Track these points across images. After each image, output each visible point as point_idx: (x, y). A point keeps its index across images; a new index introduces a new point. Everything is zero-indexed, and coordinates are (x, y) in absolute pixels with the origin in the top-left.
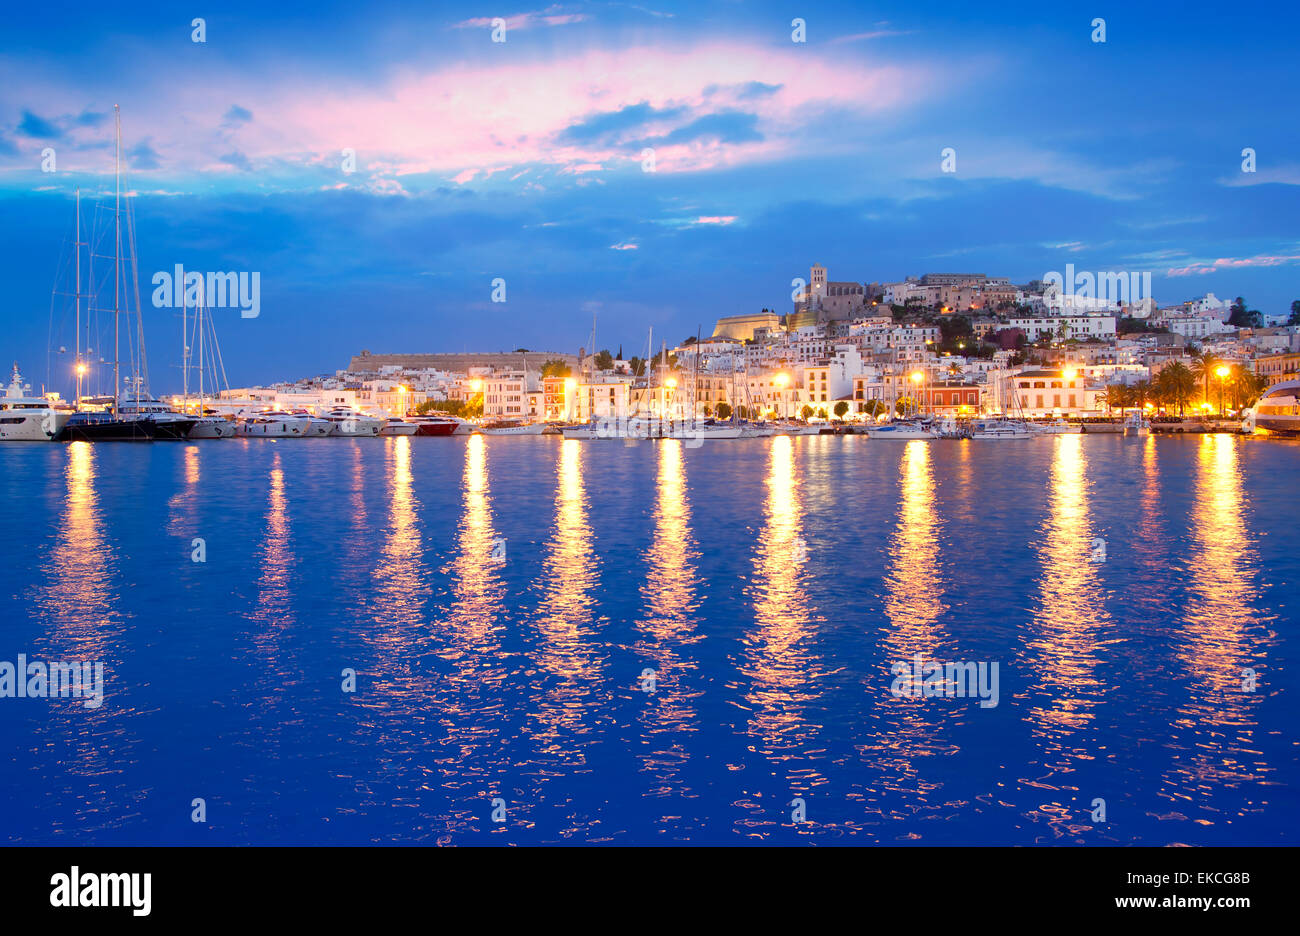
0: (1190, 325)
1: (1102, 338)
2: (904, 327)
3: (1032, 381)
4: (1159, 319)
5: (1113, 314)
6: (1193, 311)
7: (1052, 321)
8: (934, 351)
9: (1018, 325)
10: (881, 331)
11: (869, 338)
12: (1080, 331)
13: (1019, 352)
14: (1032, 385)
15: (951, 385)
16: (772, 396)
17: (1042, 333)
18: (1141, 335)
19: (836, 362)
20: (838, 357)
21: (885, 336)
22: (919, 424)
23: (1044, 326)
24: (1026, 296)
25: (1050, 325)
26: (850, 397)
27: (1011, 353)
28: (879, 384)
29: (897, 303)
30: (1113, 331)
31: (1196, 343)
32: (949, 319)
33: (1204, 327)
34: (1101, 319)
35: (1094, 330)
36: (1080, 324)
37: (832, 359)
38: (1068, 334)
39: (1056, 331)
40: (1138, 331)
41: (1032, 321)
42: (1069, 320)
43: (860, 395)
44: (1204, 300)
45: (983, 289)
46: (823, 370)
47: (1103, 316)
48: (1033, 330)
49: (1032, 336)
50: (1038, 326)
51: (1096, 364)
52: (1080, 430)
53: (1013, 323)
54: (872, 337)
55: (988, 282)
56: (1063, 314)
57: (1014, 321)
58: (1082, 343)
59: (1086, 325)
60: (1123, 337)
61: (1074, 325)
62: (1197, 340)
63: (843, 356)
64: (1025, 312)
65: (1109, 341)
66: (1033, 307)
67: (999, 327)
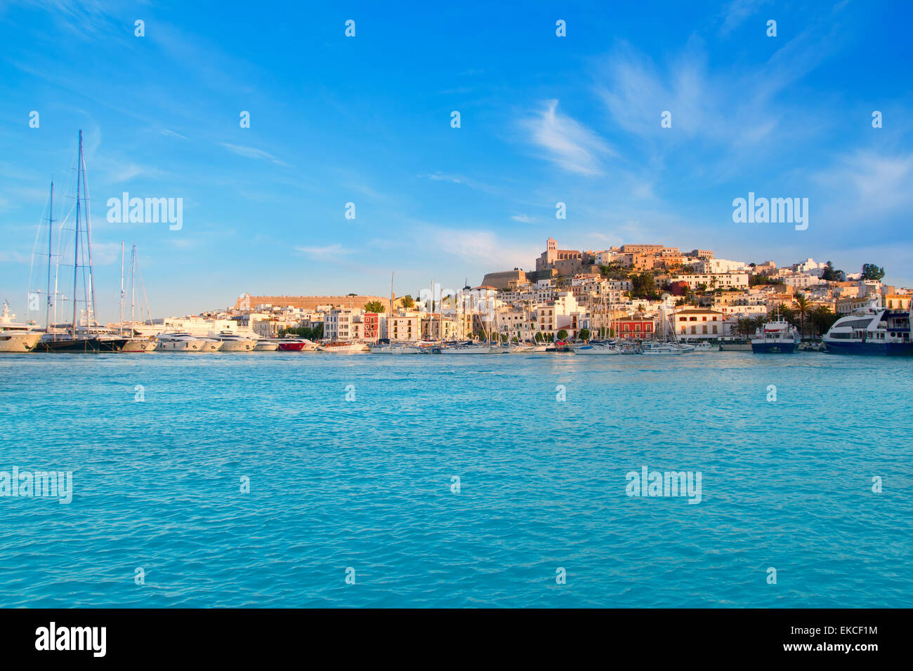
0: (797, 280)
1: (739, 288)
2: (608, 280)
3: (688, 316)
4: (777, 275)
5: (747, 272)
6: (799, 270)
7: (706, 277)
8: (628, 296)
9: (684, 280)
10: (593, 283)
11: (585, 288)
12: (725, 283)
13: (684, 298)
14: (688, 319)
15: (635, 319)
16: (516, 326)
17: (699, 285)
18: (764, 286)
19: (559, 304)
20: (560, 301)
21: (596, 286)
22: (608, 345)
23: (701, 280)
24: (689, 260)
25: (705, 279)
26: (568, 327)
27: (679, 298)
28: (588, 318)
29: (604, 264)
30: (747, 283)
31: (801, 292)
32: (638, 275)
33: (806, 281)
34: (739, 276)
35: (734, 283)
36: (725, 279)
37: (556, 301)
38: (717, 285)
39: (709, 283)
40: (763, 284)
41: (693, 276)
42: (718, 276)
43: (574, 325)
44: (806, 263)
45: (661, 256)
46: (550, 309)
47: (739, 273)
48: (694, 283)
49: (693, 287)
50: (697, 280)
51: (735, 305)
52: (718, 349)
53: (680, 278)
54: (587, 287)
55: (664, 251)
56: (713, 272)
57: (682, 276)
58: (726, 291)
59: (728, 279)
60: (753, 287)
61: (721, 279)
62: (802, 289)
63: (563, 300)
64: (689, 270)
65: (744, 290)
66: (694, 268)
67: (672, 280)
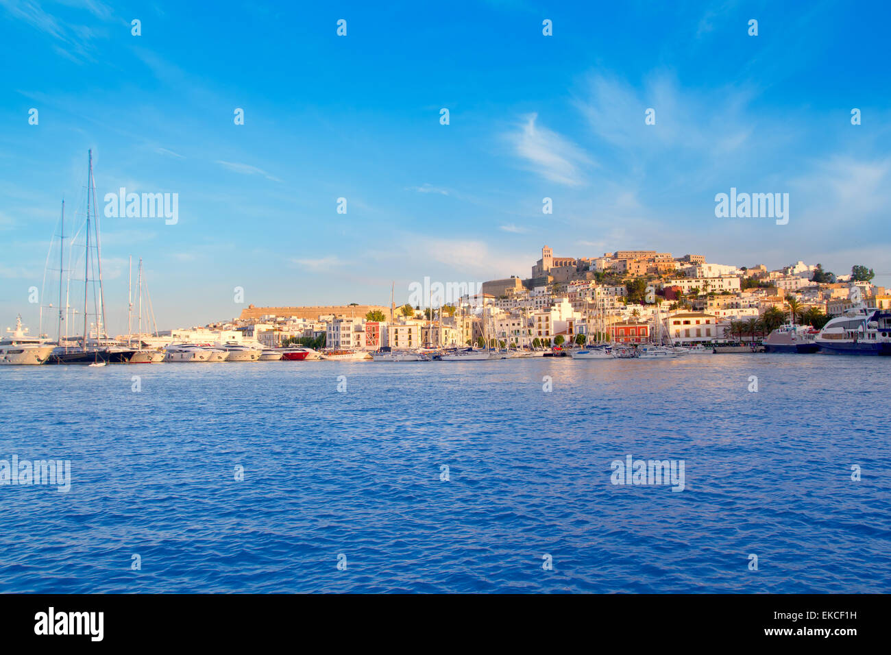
0: (788, 282)
1: (731, 292)
2: (603, 286)
3: (682, 320)
4: (768, 278)
5: (738, 276)
6: (790, 273)
7: (699, 281)
8: (623, 301)
9: (677, 284)
10: (588, 289)
11: (580, 294)
12: (717, 287)
13: (677, 302)
14: (682, 323)
15: (630, 323)
16: (514, 332)
17: (692, 289)
18: (756, 289)
19: (555, 310)
20: (556, 307)
21: (591, 293)
22: (604, 350)
23: (694, 284)
24: (682, 265)
25: (697, 284)
26: (565, 333)
27: (672, 302)
28: (584, 324)
29: (598, 271)
30: (739, 287)
31: (792, 294)
32: (632, 280)
33: (796, 283)
34: (730, 279)
35: (726, 287)
36: (717, 283)
37: (553, 308)
38: (709, 289)
39: (701, 287)
40: (754, 287)
41: (686, 281)
42: (709, 281)
43: (571, 331)
44: (797, 266)
45: (654, 261)
46: (547, 315)
47: (731, 277)
48: (686, 288)
49: (685, 291)
50: (690, 284)
51: (728, 308)
52: (712, 351)
53: (673, 283)
54: (582, 293)
55: (657, 256)
56: (706, 276)
57: (674, 281)
58: (719, 294)
59: (721, 283)
60: (745, 290)
61: (713, 283)
62: (792, 292)
63: (560, 306)
64: (682, 275)
65: (736, 294)
66: (686, 272)
67: (665, 285)
